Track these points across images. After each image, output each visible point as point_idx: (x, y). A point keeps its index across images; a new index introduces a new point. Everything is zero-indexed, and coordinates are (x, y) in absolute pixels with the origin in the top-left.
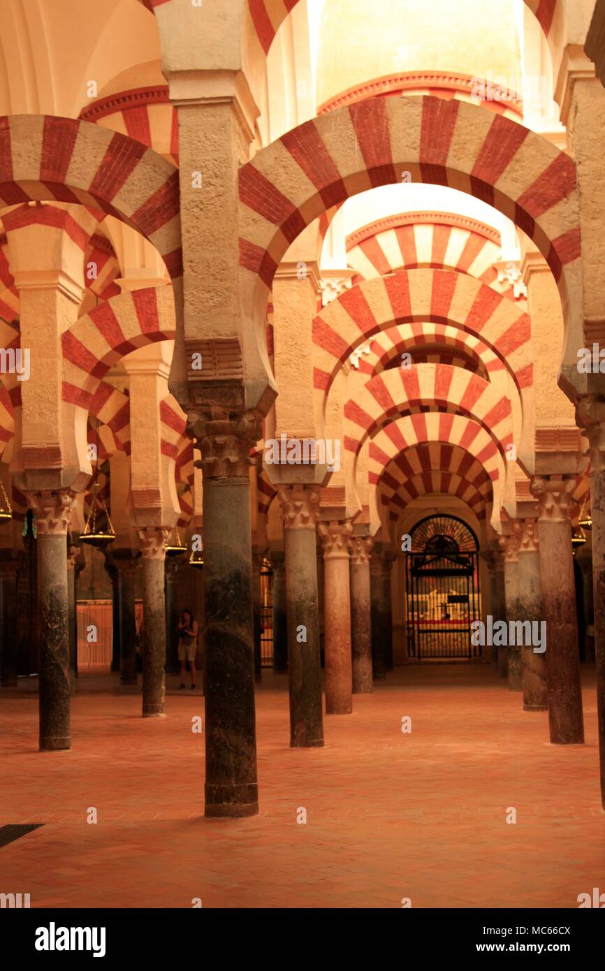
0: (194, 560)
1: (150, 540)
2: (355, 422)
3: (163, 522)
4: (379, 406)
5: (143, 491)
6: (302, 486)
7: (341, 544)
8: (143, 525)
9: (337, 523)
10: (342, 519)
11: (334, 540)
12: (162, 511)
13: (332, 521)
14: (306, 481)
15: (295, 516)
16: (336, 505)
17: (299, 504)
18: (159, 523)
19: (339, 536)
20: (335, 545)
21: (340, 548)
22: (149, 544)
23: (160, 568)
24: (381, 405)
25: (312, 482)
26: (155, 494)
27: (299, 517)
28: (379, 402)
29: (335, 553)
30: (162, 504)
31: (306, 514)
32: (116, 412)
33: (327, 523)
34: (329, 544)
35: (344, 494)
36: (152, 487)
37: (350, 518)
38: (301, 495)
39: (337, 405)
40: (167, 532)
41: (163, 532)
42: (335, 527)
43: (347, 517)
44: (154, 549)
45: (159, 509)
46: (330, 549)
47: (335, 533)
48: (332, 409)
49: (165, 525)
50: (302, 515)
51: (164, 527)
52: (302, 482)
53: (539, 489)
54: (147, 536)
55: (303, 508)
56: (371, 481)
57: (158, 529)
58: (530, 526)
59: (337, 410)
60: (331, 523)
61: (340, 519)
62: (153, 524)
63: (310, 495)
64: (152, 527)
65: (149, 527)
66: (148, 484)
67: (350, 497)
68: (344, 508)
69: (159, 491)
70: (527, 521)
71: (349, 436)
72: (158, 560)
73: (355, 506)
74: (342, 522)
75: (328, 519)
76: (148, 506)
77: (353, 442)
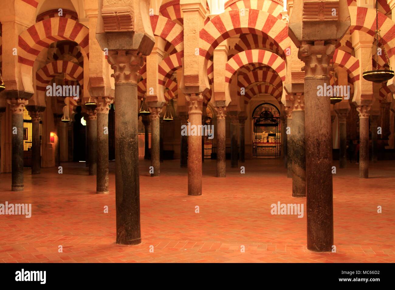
0: (165, 118)
1: (100, 103)
2: (205, 41)
3: (106, 94)
4: (218, 32)
5: (95, 78)
6: (125, 52)
7: (197, 106)
8: (96, 96)
9: (195, 95)
10: (197, 92)
11: (193, 104)
12: (105, 88)
13: (192, 94)
14: (127, 48)
15: (119, 75)
16: (194, 85)
17: (122, 65)
18: (104, 95)
19: (196, 102)
20: (194, 106)
21: (196, 108)
22: (100, 105)
23: (105, 118)
24: (219, 31)
25: (131, 49)
26: (101, 79)
27: (122, 75)
28: (218, 30)
29: (193, 111)
30: (105, 84)
31: (127, 72)
32: (84, 38)
33: (190, 95)
34: (191, 106)
35: (198, 79)
36: (99, 75)
37: (201, 92)
38: (123, 59)
39: (195, 30)
40: (108, 99)
41: (106, 99)
42: (194, 97)
43: (200, 92)
44: (102, 108)
45: (104, 87)
46: (191, 109)
47: (193, 100)
48: (192, 33)
49: (107, 96)
50: (124, 73)
51: (106, 97)
52: (124, 49)
53: (305, 52)
54: (99, 102)
55: (126, 69)
56: (226, 81)
57: (104, 98)
58: (299, 97)
59: (195, 33)
60: (192, 95)
61: (196, 93)
62: (101, 95)
63: (130, 59)
64: (101, 96)
65: (99, 97)
66: (97, 74)
67: (202, 81)
68: (198, 87)
69: (102, 78)
70: (297, 94)
71: (202, 48)
72: (104, 114)
73: (205, 85)
74: (197, 94)
75: (189, 93)
76: (97, 86)
77: (204, 51)
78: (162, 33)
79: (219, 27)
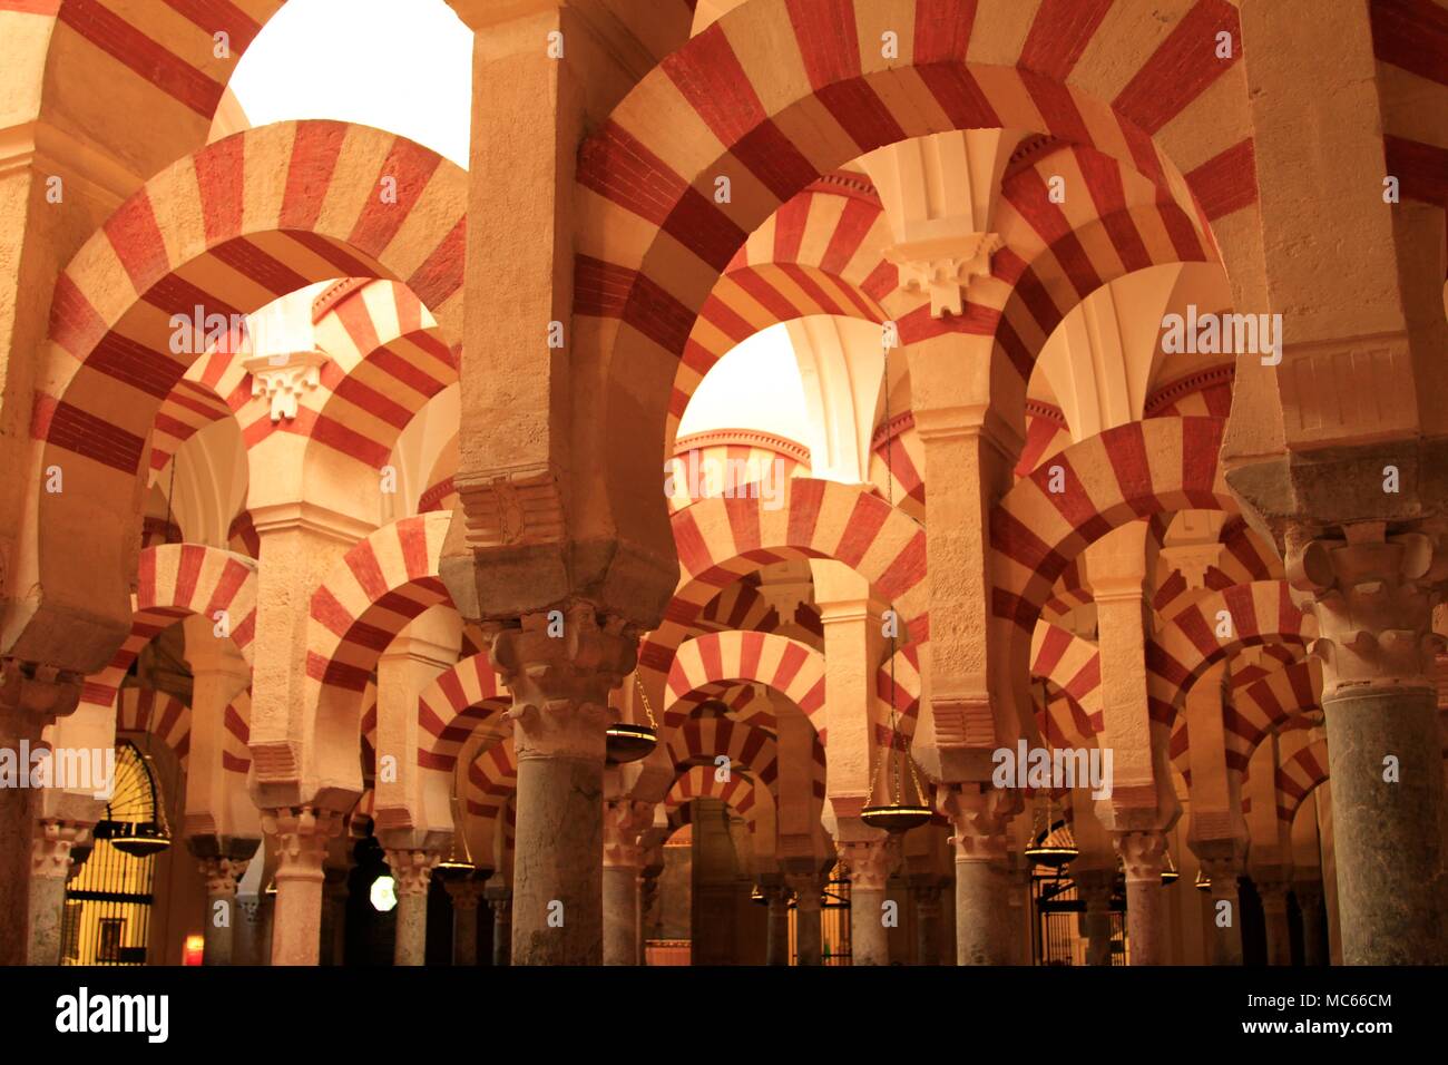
78: (210, 605)
79: (367, 578)
